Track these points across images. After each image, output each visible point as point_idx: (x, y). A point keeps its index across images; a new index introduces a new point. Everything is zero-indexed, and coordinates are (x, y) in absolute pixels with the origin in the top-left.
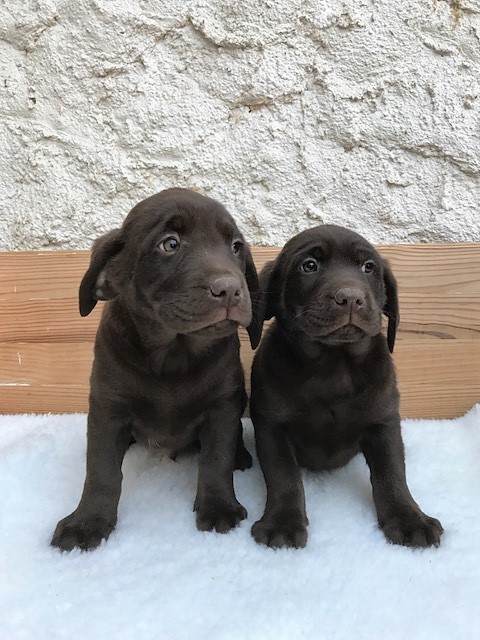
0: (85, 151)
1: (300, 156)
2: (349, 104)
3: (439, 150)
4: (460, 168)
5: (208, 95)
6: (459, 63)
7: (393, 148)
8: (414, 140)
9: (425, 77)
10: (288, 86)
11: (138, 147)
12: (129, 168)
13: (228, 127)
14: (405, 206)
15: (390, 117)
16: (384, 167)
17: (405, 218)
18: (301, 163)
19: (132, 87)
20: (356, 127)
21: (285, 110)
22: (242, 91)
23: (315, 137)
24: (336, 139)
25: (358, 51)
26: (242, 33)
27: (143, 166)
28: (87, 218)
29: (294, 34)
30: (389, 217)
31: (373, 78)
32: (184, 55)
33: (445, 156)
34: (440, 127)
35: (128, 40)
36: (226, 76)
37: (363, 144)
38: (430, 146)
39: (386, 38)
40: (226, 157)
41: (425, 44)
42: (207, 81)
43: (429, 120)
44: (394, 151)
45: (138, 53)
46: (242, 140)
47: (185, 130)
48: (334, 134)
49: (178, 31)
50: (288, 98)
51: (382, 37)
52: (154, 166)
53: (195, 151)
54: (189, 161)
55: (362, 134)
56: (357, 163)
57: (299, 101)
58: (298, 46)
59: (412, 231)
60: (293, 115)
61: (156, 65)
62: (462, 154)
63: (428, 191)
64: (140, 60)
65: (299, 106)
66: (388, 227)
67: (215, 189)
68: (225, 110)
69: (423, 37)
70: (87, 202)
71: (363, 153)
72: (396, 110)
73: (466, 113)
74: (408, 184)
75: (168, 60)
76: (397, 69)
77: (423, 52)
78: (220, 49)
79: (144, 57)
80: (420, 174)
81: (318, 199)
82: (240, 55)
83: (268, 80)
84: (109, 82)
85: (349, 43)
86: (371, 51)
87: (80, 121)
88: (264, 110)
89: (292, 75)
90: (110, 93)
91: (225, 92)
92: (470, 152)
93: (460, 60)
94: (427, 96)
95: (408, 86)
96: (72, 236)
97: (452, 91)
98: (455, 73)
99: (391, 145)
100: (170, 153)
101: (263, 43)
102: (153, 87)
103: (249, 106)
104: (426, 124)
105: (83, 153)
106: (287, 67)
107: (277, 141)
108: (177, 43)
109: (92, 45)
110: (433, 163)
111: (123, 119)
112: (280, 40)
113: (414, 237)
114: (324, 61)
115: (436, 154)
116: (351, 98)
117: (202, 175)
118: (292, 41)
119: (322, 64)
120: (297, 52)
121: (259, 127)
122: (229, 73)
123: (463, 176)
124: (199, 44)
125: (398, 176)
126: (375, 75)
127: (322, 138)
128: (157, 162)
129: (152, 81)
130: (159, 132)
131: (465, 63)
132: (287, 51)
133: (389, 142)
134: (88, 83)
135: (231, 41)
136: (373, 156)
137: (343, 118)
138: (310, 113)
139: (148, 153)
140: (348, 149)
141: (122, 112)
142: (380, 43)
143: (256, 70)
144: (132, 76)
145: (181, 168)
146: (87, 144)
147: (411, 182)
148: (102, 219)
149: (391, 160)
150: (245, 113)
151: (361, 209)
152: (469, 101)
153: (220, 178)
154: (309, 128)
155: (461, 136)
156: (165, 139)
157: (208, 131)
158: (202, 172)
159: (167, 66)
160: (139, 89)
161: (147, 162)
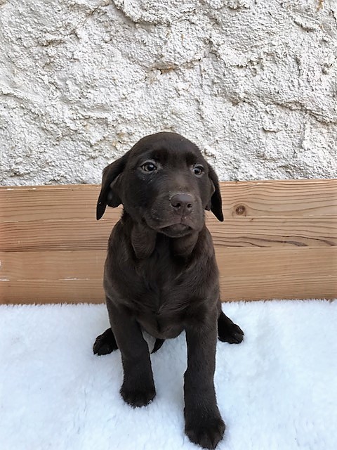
0: (36, 105)
1: (199, 109)
2: (236, 69)
3: (302, 106)
4: (316, 119)
5: (129, 61)
6: (320, 38)
7: (268, 103)
8: (284, 98)
9: (295, 48)
10: (189, 55)
11: (77, 102)
12: (71, 119)
13: (145, 86)
14: (276, 146)
15: (267, 81)
16: (261, 118)
17: (275, 155)
18: (200, 115)
19: (69, 55)
20: (241, 87)
21: (187, 73)
22: (155, 59)
23: (211, 95)
24: (226, 96)
25: (244, 27)
26: (154, 12)
27: (82, 117)
28: (41, 156)
29: (194, 12)
30: (264, 154)
31: (255, 49)
32: (109, 29)
33: (307, 110)
34: (304, 88)
35: (64, 17)
36: (142, 47)
37: (246, 100)
38: (296, 103)
39: (266, 18)
40: (144, 110)
41: (295, 22)
42: (127, 50)
43: (296, 84)
44: (269, 105)
45: (73, 28)
46: (156, 97)
47: (113, 90)
48: (225, 93)
49: (103, 8)
50: (190, 65)
51: (262, 16)
52: (90, 117)
53: (120, 106)
54: (116, 113)
55: (246, 93)
56: (242, 115)
57: (198, 67)
58: (198, 22)
59: (280, 164)
60: (194, 77)
61: (87, 36)
62: (318, 109)
63: (292, 136)
64: (74, 33)
65: (198, 70)
66: (263, 161)
67: (136, 133)
68: (142, 73)
69: (294, 16)
70: (40, 144)
71: (247, 106)
72: (272, 75)
73: (324, 77)
74: (279, 130)
75: (96, 32)
76: (273, 42)
77: (293, 28)
78: (137, 25)
79: (77, 31)
80: (287, 123)
81: (212, 142)
82: (153, 30)
83: (175, 50)
84: (52, 51)
85: (237, 21)
86: (254, 28)
87: (30, 81)
88: (172, 73)
89: (193, 46)
90: (52, 60)
91: (142, 59)
92: (324, 108)
93: (321, 35)
94: (296, 65)
95: (281, 56)
96: (31, 169)
97: (313, 60)
98: (317, 46)
99: (266, 101)
100: (102, 108)
101: (171, 21)
102: (86, 55)
103: (160, 70)
104: (293, 86)
105: (35, 107)
106: (189, 39)
107: (182, 98)
108: (103, 19)
109: (36, 20)
110: (297, 114)
111: (64, 80)
112: (184, 18)
113: (281, 169)
114: (218, 35)
115: (300, 108)
116: (238, 66)
117: (127, 123)
118: (194, 19)
119: (216, 37)
120: (197, 28)
121: (168, 87)
122: (145, 45)
123: (319, 124)
124: (121, 20)
125: (271, 124)
126: (256, 47)
127: (216, 96)
128: (92, 115)
129: (84, 50)
130: (92, 91)
131: (325, 38)
132: (190, 27)
133: (265, 99)
134: (35, 50)
135: (145, 19)
136: (253, 109)
137: (232, 81)
138: (207, 76)
139: (85, 107)
140: (235, 103)
141: (63, 75)
142: (261, 21)
143: (166, 42)
144: (69, 45)
145: (110, 119)
146: (37, 100)
147: (280, 128)
148: (53, 156)
149: (267, 112)
150: (158, 75)
151: (244, 149)
152: (326, 69)
153: (139, 125)
154: (205, 88)
155: (319, 95)
156: (97, 96)
157: (130, 90)
158: (126, 121)
159: (96, 37)
160: (75, 57)
161: (85, 114)
